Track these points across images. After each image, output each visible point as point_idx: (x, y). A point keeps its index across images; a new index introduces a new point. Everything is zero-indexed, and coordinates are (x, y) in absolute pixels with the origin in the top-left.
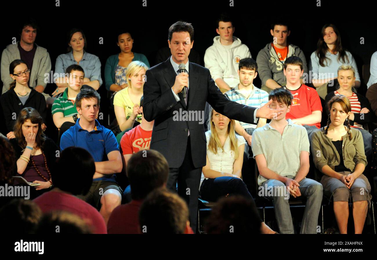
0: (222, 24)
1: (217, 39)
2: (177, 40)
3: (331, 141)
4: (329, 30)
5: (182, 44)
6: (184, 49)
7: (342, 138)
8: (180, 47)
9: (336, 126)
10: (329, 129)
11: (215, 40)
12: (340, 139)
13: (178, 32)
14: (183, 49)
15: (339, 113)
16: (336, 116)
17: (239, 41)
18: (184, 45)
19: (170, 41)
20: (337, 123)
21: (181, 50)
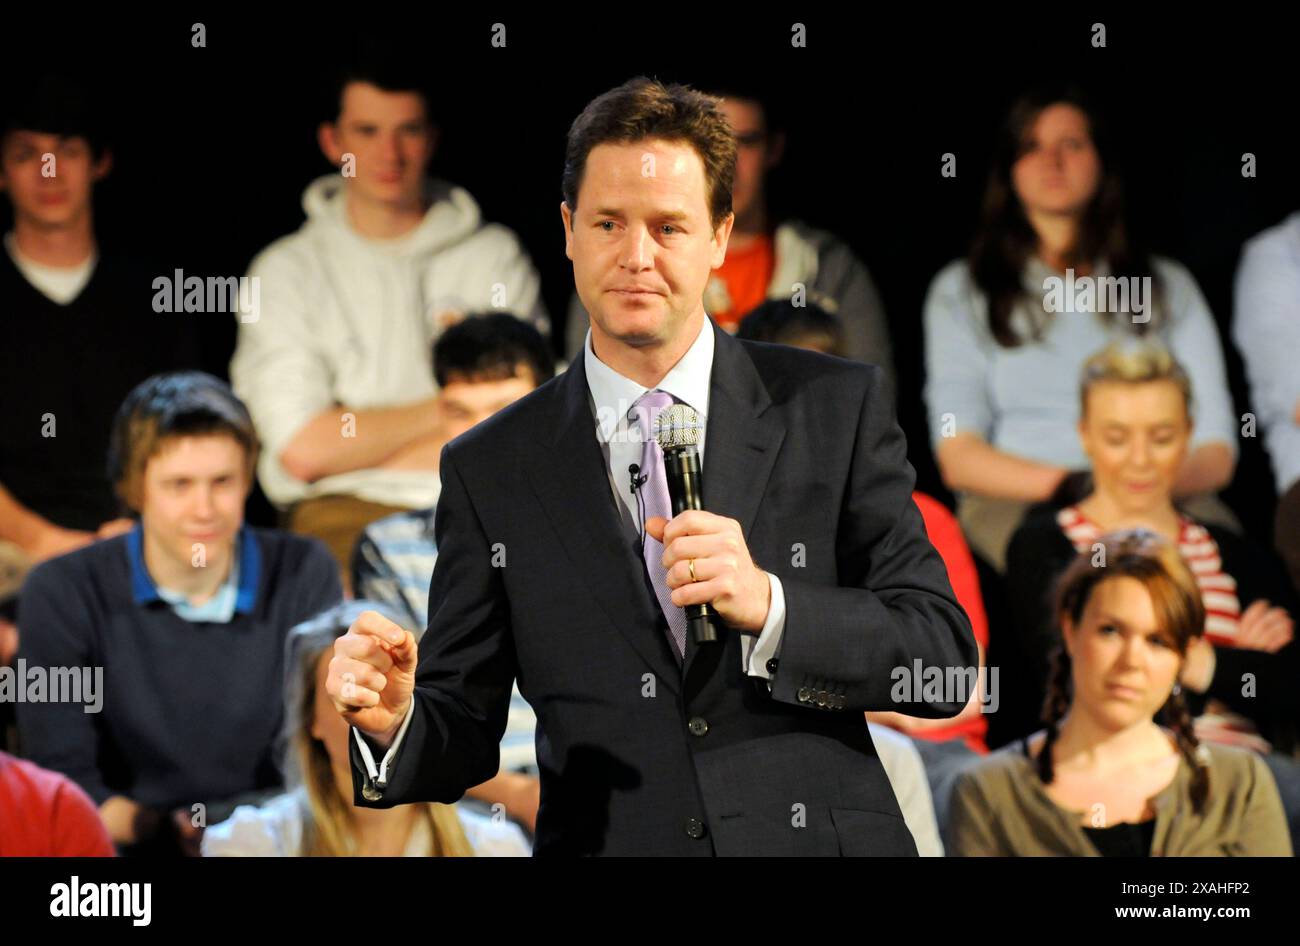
0: (366, 102)
1: (329, 195)
2: (612, 201)
3: (1075, 827)
4: (1056, 125)
5: (643, 234)
6: (660, 265)
7: (1151, 804)
8: (629, 250)
9: (1112, 728)
10: (1059, 750)
11: (313, 200)
12: (1133, 814)
13: (625, 142)
14: (650, 263)
15: (1138, 644)
16: (1122, 665)
17: (462, 209)
18: (658, 239)
19: (573, 206)
20: (1118, 711)
21: (634, 271)
